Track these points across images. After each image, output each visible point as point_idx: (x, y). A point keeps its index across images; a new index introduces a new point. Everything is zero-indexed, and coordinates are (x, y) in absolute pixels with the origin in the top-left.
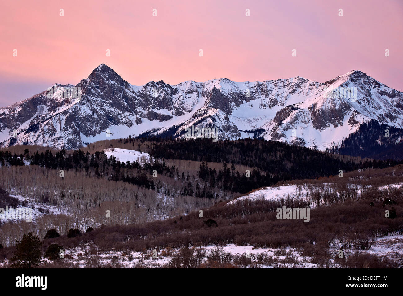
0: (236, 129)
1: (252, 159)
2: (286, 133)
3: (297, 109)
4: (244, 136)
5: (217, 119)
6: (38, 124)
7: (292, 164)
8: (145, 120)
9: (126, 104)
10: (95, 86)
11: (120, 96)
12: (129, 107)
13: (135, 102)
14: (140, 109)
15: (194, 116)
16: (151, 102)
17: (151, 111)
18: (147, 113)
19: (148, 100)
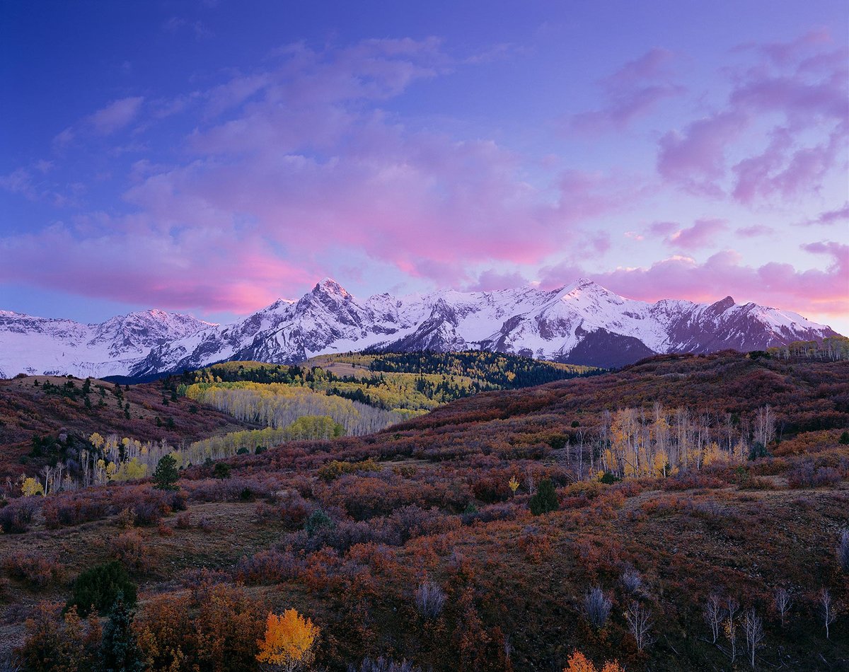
0: (462, 341)
1: (473, 371)
2: (514, 344)
3: (524, 319)
4: (470, 347)
5: (443, 331)
6: (261, 340)
7: (514, 375)
8: (371, 334)
9: (351, 318)
10: (319, 300)
11: (344, 310)
12: (354, 321)
13: (360, 315)
14: (365, 323)
15: (420, 329)
16: (377, 315)
17: (376, 324)
18: (372, 326)
19: (373, 314)
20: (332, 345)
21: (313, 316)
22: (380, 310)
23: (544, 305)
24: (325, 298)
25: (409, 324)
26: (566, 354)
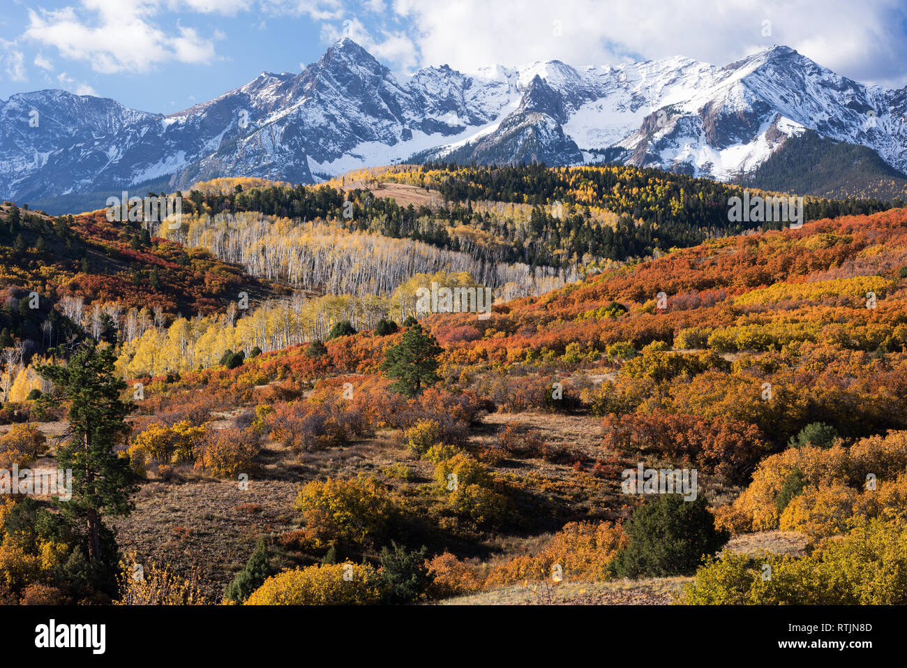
0: (574, 148)
2: (661, 154)
3: (679, 112)
5: (543, 131)
6: (234, 142)
8: (418, 134)
9: (384, 106)
10: (331, 74)
11: (375, 93)
12: (389, 112)
13: (401, 102)
14: (409, 114)
15: (503, 126)
16: (429, 101)
17: (428, 116)
18: (420, 120)
19: (422, 99)
20: (354, 151)
21: (321, 102)
22: (434, 93)
23: (714, 89)
24: (341, 73)
25: (483, 118)
26: (751, 173)
